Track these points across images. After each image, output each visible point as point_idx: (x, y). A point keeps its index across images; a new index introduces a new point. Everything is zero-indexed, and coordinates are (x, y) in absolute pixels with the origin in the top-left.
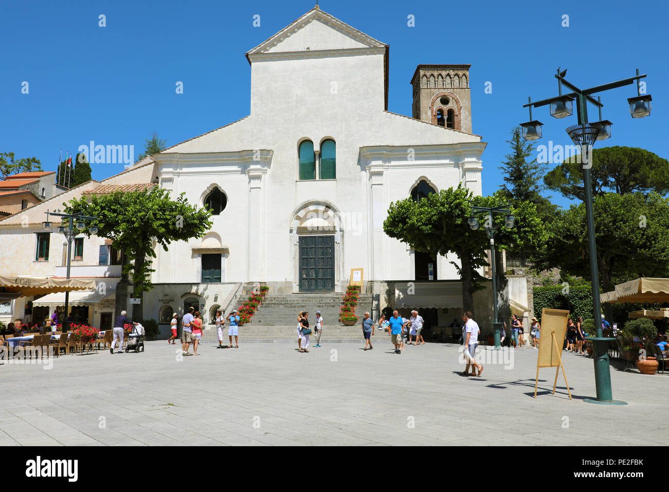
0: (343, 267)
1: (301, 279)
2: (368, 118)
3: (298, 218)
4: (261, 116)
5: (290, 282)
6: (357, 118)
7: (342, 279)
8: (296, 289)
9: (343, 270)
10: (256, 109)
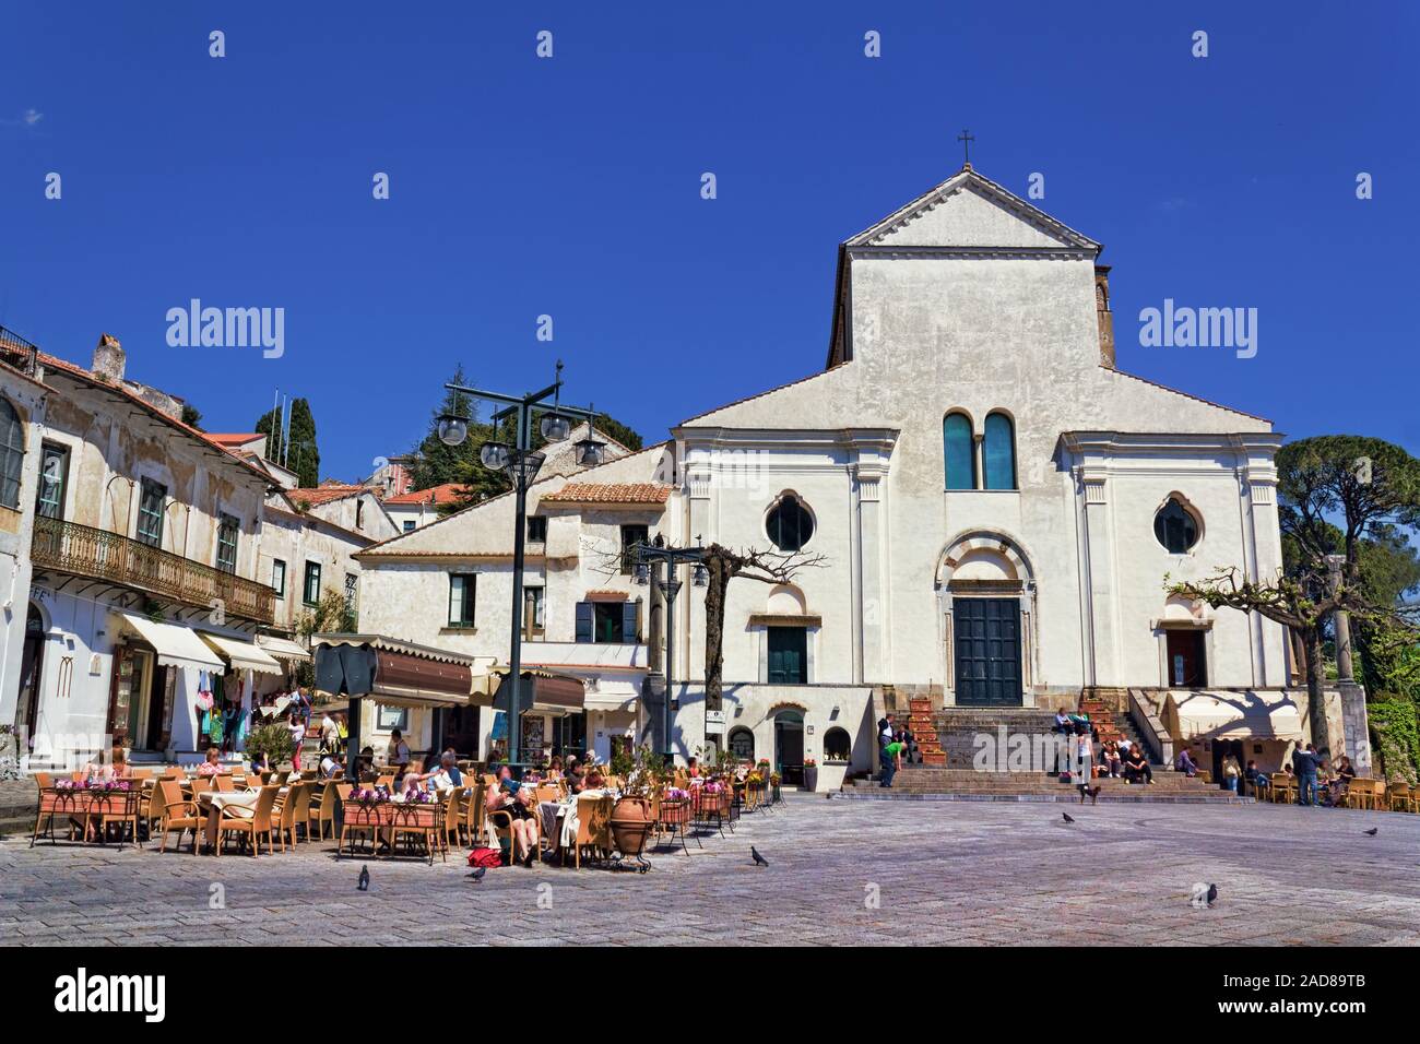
0: (1037, 658)
1: (959, 681)
2: (1071, 379)
3: (951, 563)
4: (872, 364)
5: (939, 686)
6: (1053, 377)
7: (1035, 683)
8: (949, 699)
9: (1038, 665)
10: (863, 350)
